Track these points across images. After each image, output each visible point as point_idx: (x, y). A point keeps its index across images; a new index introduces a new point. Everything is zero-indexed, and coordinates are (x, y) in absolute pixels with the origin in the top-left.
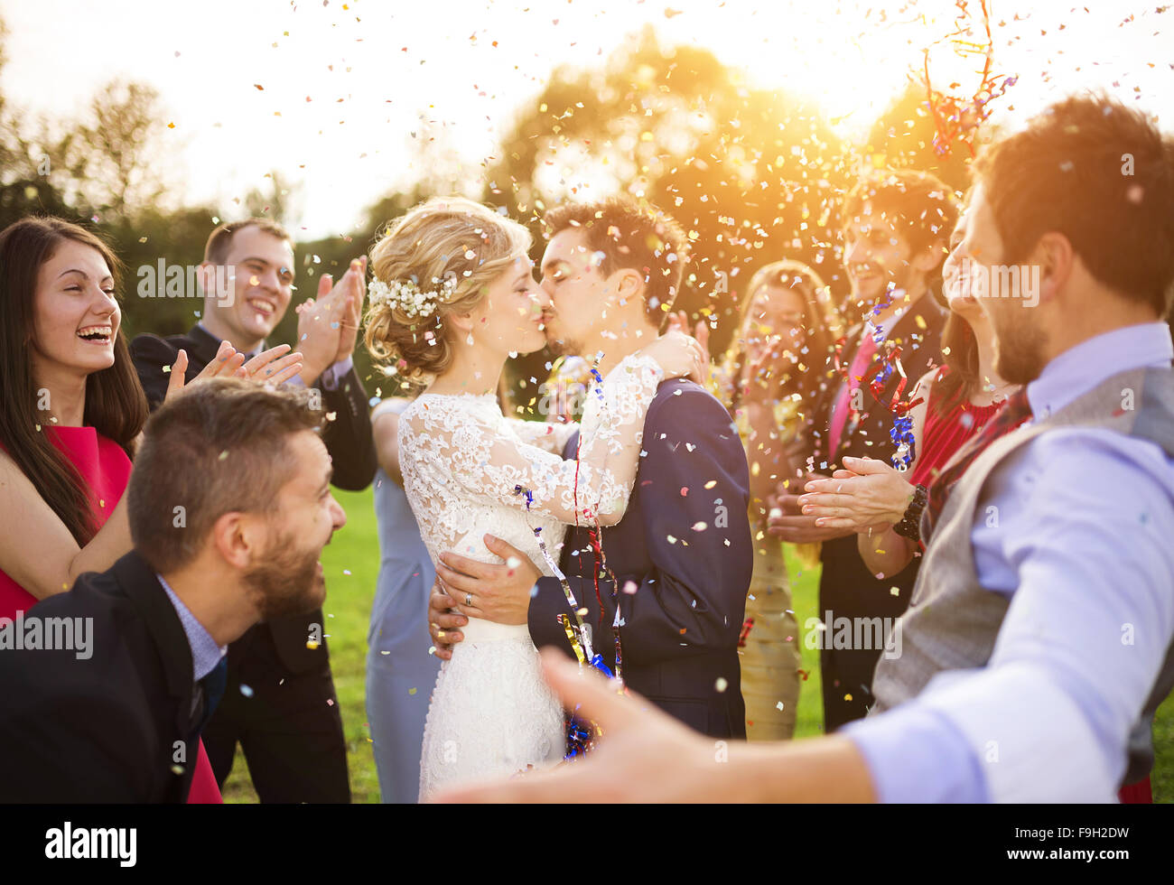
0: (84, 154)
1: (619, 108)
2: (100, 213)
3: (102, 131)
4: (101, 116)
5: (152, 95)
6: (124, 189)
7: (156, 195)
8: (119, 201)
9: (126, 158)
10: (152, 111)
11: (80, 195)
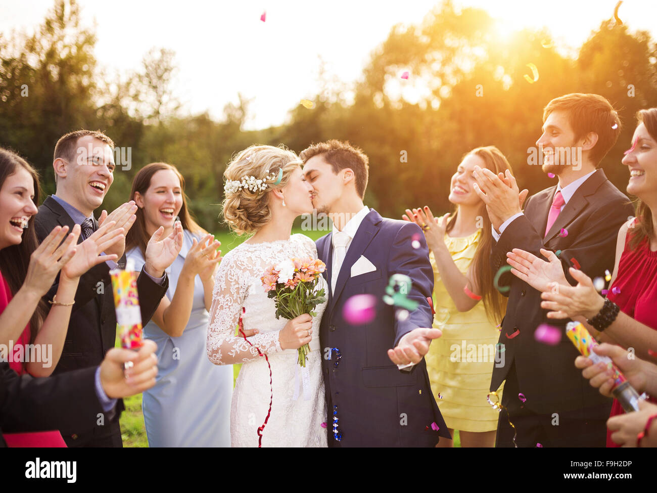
0: (138, 88)
1: (429, 47)
2: (148, 120)
3: (148, 75)
4: (147, 67)
5: (173, 54)
6: (159, 106)
7: (177, 108)
8: (157, 113)
9: (160, 89)
10: (172, 63)
11: (137, 110)
